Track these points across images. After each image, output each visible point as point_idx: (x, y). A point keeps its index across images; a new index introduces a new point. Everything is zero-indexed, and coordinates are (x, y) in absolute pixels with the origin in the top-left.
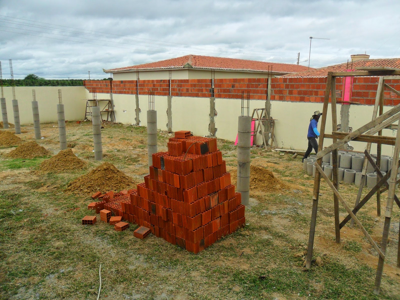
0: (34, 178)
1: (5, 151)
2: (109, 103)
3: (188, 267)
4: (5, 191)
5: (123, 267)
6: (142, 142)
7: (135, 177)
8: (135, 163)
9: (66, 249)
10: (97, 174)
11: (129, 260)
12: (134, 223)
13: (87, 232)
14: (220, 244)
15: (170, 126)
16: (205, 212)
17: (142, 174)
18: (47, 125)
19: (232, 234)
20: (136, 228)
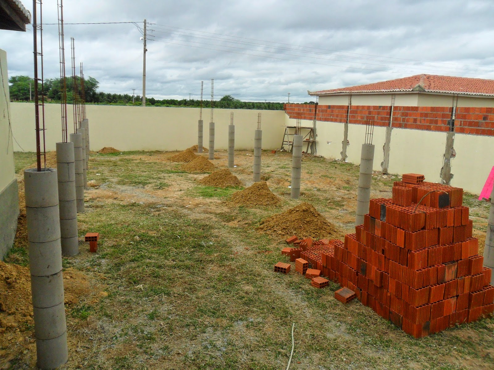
0: (225, 209)
1: (198, 177)
2: (311, 132)
3: (405, 354)
4: (197, 220)
5: (320, 333)
6: (348, 182)
7: (339, 224)
8: (338, 208)
9: (256, 296)
10: (294, 215)
11: (326, 325)
12: (335, 282)
13: (279, 281)
14: (453, 334)
15: (385, 166)
16: (435, 285)
17: (346, 223)
18: (240, 152)
19: (471, 323)
20: (338, 288)
